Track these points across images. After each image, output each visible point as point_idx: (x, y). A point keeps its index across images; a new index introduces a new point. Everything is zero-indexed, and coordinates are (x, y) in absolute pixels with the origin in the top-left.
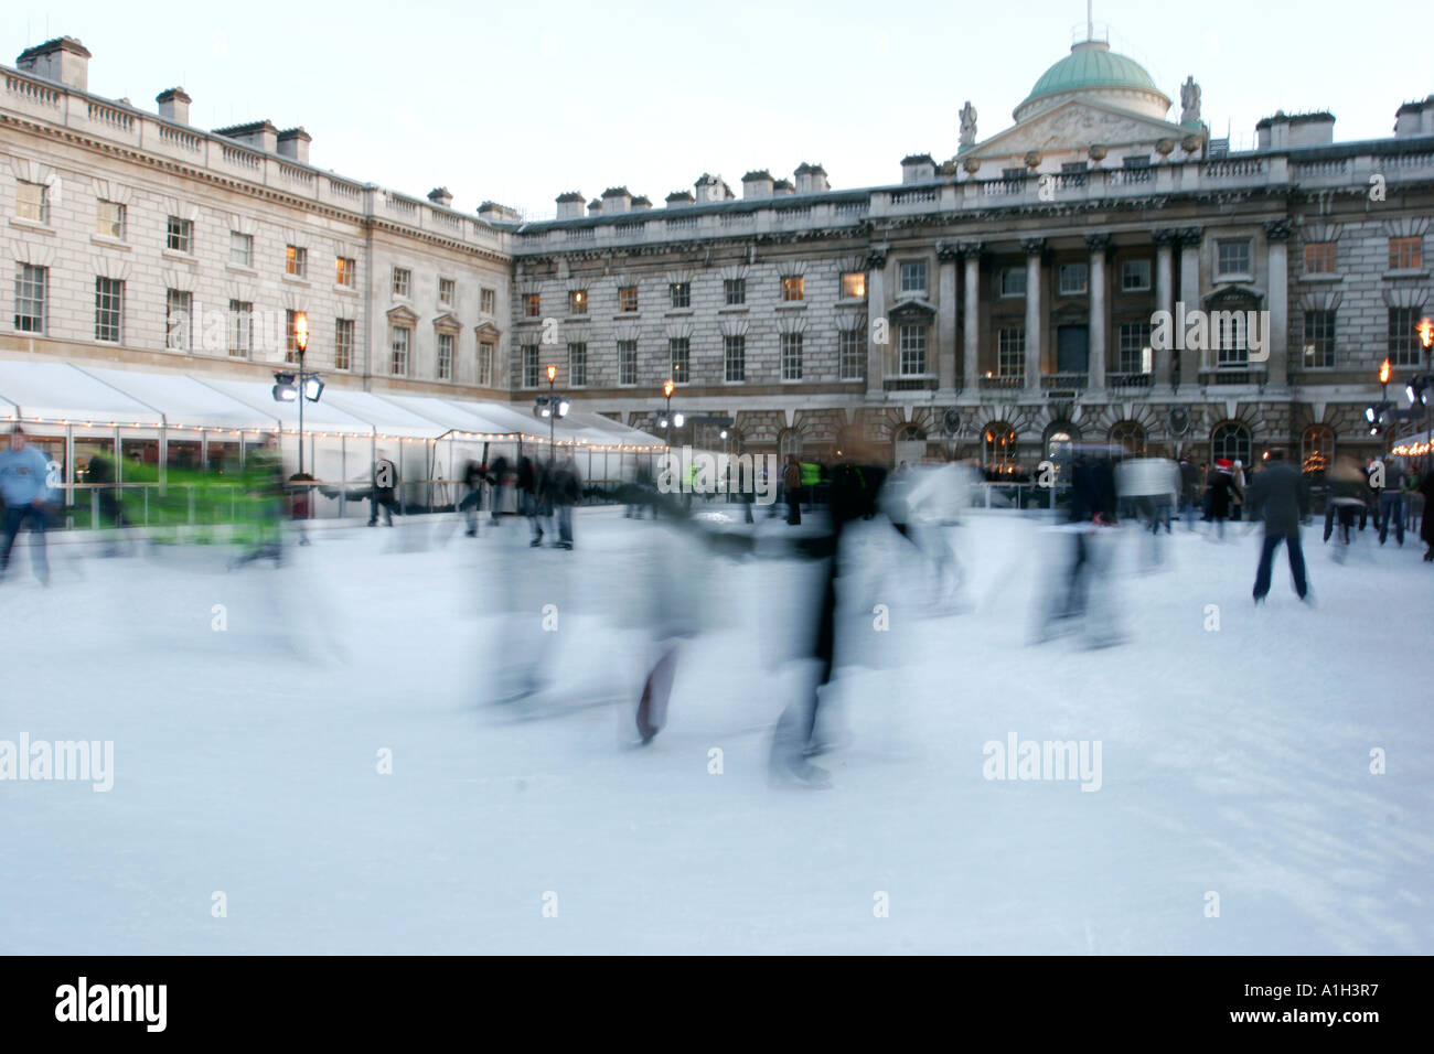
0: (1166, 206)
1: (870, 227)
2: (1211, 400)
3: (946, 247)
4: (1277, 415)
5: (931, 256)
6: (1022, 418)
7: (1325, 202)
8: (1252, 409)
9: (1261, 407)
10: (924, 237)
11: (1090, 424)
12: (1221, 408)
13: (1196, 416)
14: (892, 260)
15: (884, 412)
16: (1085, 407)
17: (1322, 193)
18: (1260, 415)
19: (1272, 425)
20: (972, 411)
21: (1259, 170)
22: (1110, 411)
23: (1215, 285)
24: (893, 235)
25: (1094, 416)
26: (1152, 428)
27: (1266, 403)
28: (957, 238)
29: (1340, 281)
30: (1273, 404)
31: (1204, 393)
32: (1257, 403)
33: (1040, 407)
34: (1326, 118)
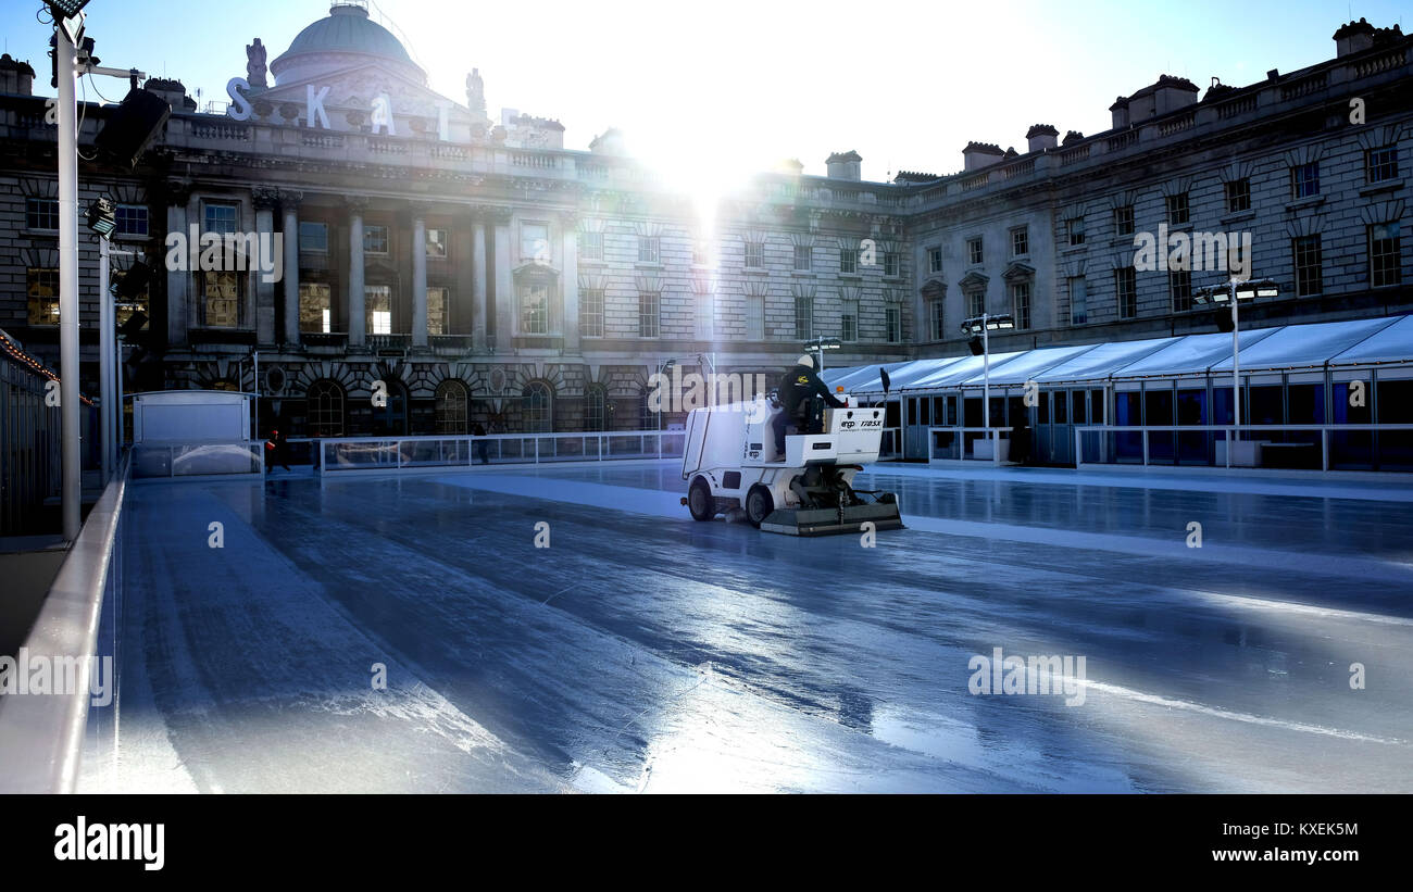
0: (481, 185)
1: (171, 155)
2: (523, 361)
3: (265, 192)
4: (571, 375)
5: (245, 200)
6: (351, 376)
7: (595, 201)
8: (555, 368)
9: (562, 368)
10: (236, 178)
11: (419, 382)
12: (531, 369)
13: (511, 375)
14: (195, 198)
15: (192, 367)
16: (414, 365)
17: (596, 192)
18: (561, 376)
19: (570, 384)
20: (298, 368)
21: (553, 166)
22: (436, 369)
23: (521, 260)
24: (197, 170)
25: (422, 375)
26: (475, 386)
27: (565, 364)
28: (278, 184)
29: (606, 267)
30: (569, 365)
31: (516, 356)
32: (558, 365)
33: (369, 365)
34: (557, 127)
